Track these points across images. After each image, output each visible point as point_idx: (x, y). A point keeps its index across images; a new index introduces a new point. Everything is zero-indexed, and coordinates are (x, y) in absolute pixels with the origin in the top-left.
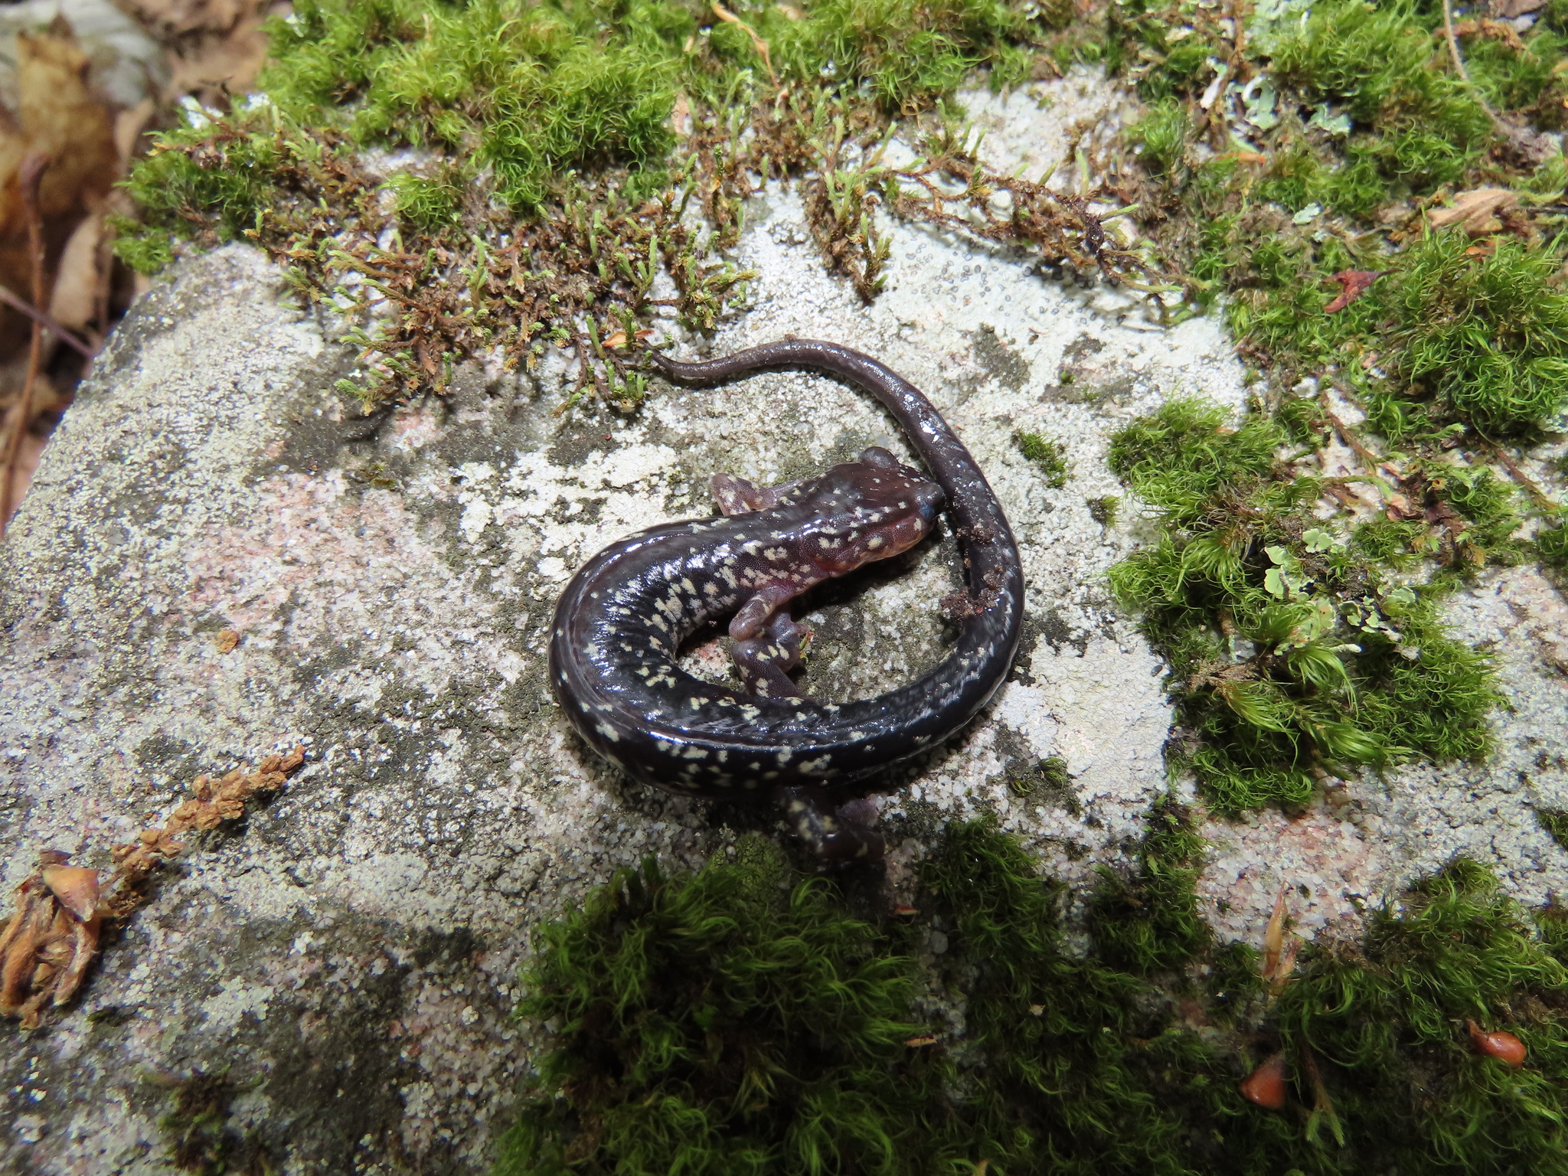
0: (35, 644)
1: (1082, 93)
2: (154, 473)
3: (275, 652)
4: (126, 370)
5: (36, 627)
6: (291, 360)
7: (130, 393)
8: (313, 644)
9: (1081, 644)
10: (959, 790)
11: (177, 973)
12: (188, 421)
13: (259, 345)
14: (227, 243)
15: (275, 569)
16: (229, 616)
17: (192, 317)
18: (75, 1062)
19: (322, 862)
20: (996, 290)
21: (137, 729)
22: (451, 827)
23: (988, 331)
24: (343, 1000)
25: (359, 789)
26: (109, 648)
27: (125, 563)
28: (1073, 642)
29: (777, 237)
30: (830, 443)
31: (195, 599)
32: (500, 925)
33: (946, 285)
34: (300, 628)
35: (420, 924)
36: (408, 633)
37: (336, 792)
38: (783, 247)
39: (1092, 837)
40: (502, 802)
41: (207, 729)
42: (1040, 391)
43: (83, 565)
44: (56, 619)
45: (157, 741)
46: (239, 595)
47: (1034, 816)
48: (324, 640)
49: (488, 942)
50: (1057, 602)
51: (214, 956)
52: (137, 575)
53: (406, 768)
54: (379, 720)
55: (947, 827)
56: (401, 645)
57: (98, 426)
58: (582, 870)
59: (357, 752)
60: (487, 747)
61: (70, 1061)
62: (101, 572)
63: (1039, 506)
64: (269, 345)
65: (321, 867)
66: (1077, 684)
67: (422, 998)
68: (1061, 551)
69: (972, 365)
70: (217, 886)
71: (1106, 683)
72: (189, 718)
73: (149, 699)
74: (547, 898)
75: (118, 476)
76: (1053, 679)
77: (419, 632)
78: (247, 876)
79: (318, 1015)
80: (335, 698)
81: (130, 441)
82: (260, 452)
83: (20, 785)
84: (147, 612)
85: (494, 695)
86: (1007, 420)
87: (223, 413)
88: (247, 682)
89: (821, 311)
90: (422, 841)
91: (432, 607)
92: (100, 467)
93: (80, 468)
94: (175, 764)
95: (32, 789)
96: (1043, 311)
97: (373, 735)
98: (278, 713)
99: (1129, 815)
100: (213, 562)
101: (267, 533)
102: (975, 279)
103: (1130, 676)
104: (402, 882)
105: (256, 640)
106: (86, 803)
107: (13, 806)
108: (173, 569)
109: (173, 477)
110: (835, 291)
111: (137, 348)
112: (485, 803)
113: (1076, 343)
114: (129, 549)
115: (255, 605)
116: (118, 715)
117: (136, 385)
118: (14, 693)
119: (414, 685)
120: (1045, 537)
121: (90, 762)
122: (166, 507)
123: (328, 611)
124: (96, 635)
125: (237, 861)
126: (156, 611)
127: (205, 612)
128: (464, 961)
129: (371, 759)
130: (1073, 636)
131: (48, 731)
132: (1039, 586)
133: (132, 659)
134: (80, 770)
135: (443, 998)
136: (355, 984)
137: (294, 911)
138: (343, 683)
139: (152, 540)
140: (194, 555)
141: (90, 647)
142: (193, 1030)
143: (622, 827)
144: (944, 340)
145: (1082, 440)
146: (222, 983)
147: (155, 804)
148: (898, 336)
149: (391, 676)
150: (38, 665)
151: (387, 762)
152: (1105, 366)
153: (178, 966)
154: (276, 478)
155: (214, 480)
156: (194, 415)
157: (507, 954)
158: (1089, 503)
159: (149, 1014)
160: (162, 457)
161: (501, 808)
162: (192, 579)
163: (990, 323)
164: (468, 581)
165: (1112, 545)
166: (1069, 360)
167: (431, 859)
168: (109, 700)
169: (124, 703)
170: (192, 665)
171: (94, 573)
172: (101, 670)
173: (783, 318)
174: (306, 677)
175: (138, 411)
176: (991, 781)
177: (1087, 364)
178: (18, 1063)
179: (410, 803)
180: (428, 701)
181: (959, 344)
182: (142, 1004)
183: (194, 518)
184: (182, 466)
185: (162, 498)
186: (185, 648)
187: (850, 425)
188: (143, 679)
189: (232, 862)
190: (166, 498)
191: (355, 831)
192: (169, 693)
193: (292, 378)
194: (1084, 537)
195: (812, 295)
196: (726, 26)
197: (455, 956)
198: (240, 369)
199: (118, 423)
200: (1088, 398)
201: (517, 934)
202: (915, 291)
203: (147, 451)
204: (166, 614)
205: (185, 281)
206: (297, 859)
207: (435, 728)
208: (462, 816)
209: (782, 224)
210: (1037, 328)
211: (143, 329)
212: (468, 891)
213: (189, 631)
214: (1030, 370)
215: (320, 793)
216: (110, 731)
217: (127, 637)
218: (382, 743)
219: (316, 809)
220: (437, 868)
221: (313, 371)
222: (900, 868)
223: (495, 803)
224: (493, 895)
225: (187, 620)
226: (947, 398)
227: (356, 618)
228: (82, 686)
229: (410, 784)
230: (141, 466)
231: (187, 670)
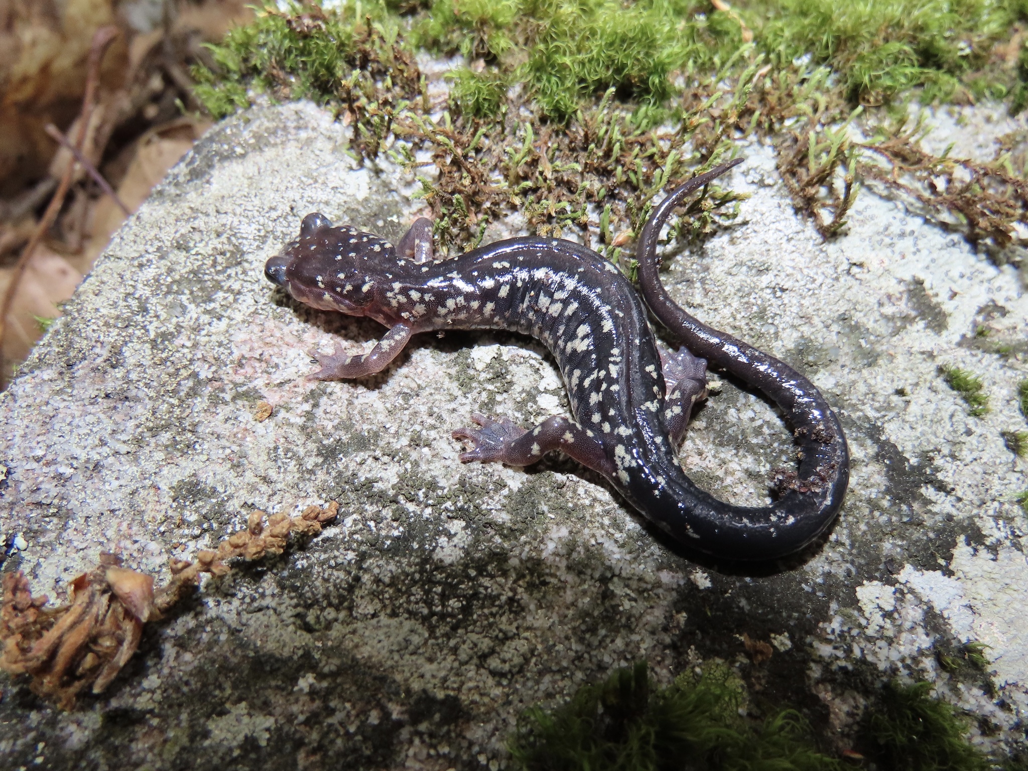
0: (93, 383)
1: (988, 120)
2: (214, 264)
3: (303, 428)
4: (198, 182)
5: (95, 370)
6: (341, 199)
7: (200, 200)
8: (336, 428)
9: (993, 549)
10: (894, 656)
11: (185, 689)
12: (249, 230)
13: (316, 181)
14: (298, 99)
16: (264, 392)
17: (261, 150)
18: (81, 754)
19: (330, 613)
20: (925, 252)
21: (174, 470)
22: (453, 603)
23: (920, 283)
24: (339, 741)
25: (371, 556)
26: (157, 398)
27: (179, 332)
28: (987, 547)
29: (750, 179)
30: (791, 346)
31: (236, 372)
32: (486, 700)
33: (887, 240)
34: (326, 413)
35: (416, 686)
36: (424, 432)
38: (754, 187)
39: (1001, 718)
40: (500, 591)
41: (236, 481)
42: (957, 338)
43: (144, 327)
44: (113, 367)
45: (190, 483)
46: (274, 377)
47: (955, 690)
48: (346, 425)
49: (474, 713)
50: (975, 511)
51: (221, 679)
52: (189, 344)
53: (415, 546)
54: (395, 501)
55: (885, 686)
56: (416, 442)
57: (171, 220)
58: (565, 664)
59: (372, 524)
60: (490, 541)
61: (76, 752)
62: (157, 335)
63: (962, 429)
64: (324, 183)
65: (330, 617)
66: (990, 583)
67: (411, 752)
68: (979, 469)
69: (904, 307)
70: (232, 619)
71: (1015, 587)
72: (223, 470)
73: (188, 447)
74: (530, 684)
75: (183, 263)
76: (970, 576)
77: (433, 434)
78: (259, 614)
79: (314, 752)
80: (354, 475)
81: (197, 236)
83: (63, 498)
84: (195, 375)
85: (496, 498)
86: (931, 355)
87: (279, 229)
88: (276, 448)
89: (789, 240)
90: (425, 611)
91: (445, 416)
92: (167, 253)
93: (150, 250)
94: (206, 506)
95: (74, 504)
96: (962, 276)
97: (387, 513)
98: (302, 478)
100: (256, 345)
102: (908, 242)
104: (404, 644)
105: (288, 415)
106: (120, 524)
107: (54, 515)
108: (220, 344)
109: (229, 271)
110: (800, 227)
111: (211, 166)
112: (486, 588)
113: (987, 306)
114: (186, 321)
115: (286, 387)
116: (160, 456)
117: (206, 195)
118: (69, 419)
119: (428, 477)
120: (966, 454)
121: (129, 490)
122: (220, 295)
123: (350, 403)
124: (147, 385)
125: (253, 599)
126: (202, 376)
127: (243, 384)
128: (452, 727)
129: (383, 533)
130: (988, 542)
131: (97, 457)
132: (960, 494)
133: (177, 411)
134: (119, 495)
135: (429, 756)
136: (352, 729)
137: (300, 652)
138: (361, 464)
139: (206, 318)
140: (240, 336)
141: (141, 394)
142: (197, 744)
143: (603, 632)
144: (883, 282)
145: (994, 383)
146: (228, 706)
147: (182, 537)
148: (848, 272)
149: (408, 466)
150: (93, 401)
151: (398, 538)
152: (1008, 329)
153: (187, 683)
156: (254, 226)
157: (490, 727)
158: (1003, 434)
159: (155, 722)
160: (223, 253)
161: (498, 597)
162: (236, 355)
163: (921, 276)
164: (475, 400)
165: (1022, 472)
166: (980, 319)
167: (432, 630)
168: (153, 441)
169: (167, 447)
170: (228, 425)
171: (152, 335)
172: (149, 415)
173: (755, 240)
174: (329, 454)
175: (207, 215)
176: (921, 652)
177: (995, 324)
178: (26, 745)
179: (417, 576)
180: (440, 492)
181: (896, 289)
182: (151, 711)
183: (243, 307)
184: (240, 263)
185: (218, 286)
186: (224, 411)
187: (806, 335)
188: (184, 429)
189: (247, 600)
190: (222, 287)
191: (363, 592)
192: (206, 446)
193: (340, 213)
194: (998, 461)
195: (780, 226)
196: (722, 14)
197: (445, 721)
198: (297, 198)
199: (188, 220)
200: (998, 351)
201: (501, 711)
202: (863, 240)
203: (211, 246)
204: (210, 380)
205: (258, 123)
206: (308, 607)
207: (444, 516)
208: (464, 596)
209: (755, 169)
210: (956, 289)
211: (217, 153)
212: (462, 664)
213: (228, 397)
214: (949, 320)
215: (336, 553)
216: (150, 467)
217: (175, 392)
218: (394, 520)
219: (330, 567)
220: (436, 638)
221: (358, 211)
222: (842, 716)
223: (494, 590)
224: (482, 671)
225: (227, 388)
226: (883, 328)
227: (375, 413)
228: (131, 424)
229: (417, 560)
230: (204, 258)
231: (225, 429)
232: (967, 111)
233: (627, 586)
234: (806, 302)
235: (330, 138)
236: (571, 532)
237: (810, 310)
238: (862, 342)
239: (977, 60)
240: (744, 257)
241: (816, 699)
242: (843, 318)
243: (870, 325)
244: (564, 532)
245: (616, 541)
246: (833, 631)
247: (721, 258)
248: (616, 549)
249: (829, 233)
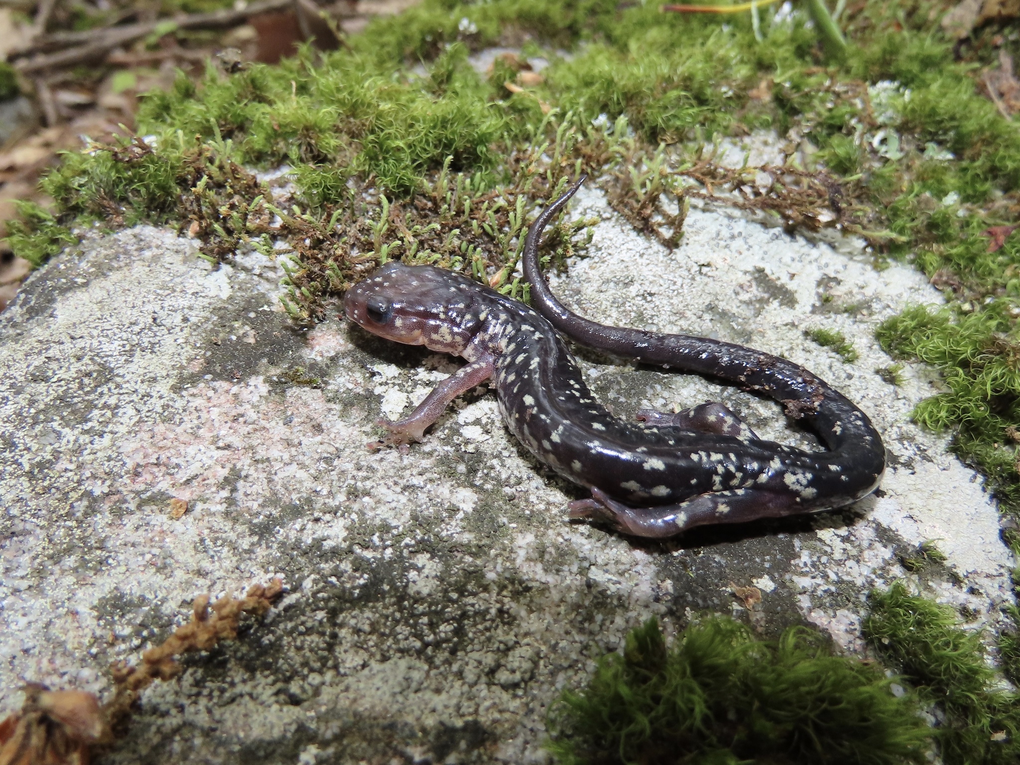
1: (765, 144)
2: (81, 387)
3: (227, 514)
4: (40, 318)
6: (201, 302)
7: (48, 333)
8: (262, 506)
9: (908, 465)
10: (866, 571)
12: (112, 348)
13: (174, 291)
14: (134, 225)
15: (209, 454)
16: (172, 492)
17: (105, 275)
19: (315, 679)
20: (756, 248)
21: (91, 590)
22: (445, 629)
23: (761, 271)
25: (342, 611)
26: (51, 525)
27: (57, 459)
28: (903, 465)
29: (589, 216)
31: (133, 481)
32: (507, 715)
33: (722, 243)
34: (246, 495)
35: (430, 721)
36: (359, 484)
37: (321, 615)
39: (974, 603)
40: (487, 605)
41: (166, 583)
42: (809, 308)
43: (15, 462)
45: (115, 598)
46: (177, 476)
47: (928, 588)
48: (273, 500)
49: (499, 731)
52: (72, 467)
53: (386, 587)
54: (350, 551)
55: (869, 597)
56: (354, 494)
57: (20, 355)
58: (574, 656)
59: (333, 579)
62: (32, 466)
63: (844, 375)
64: (182, 291)
65: (316, 683)
66: (918, 493)
69: (755, 292)
70: (203, 719)
71: (939, 491)
72: (148, 576)
73: (101, 563)
74: (545, 687)
75: (45, 394)
76: (899, 492)
77: (368, 484)
78: (233, 706)
80: (299, 540)
81: (54, 365)
82: (182, 367)
84: (88, 494)
85: (454, 523)
86: (794, 325)
87: (146, 340)
89: (641, 256)
90: (418, 644)
91: (375, 465)
92: (23, 387)
94: (137, 615)
96: (793, 260)
97: (346, 566)
98: (242, 560)
99: (996, 586)
100: (150, 451)
101: (199, 428)
102: (738, 243)
103: (956, 484)
104: (405, 684)
105: (206, 506)
106: (39, 662)
108: (109, 459)
109: (99, 390)
110: (647, 244)
111: (52, 301)
112: (473, 605)
113: (822, 279)
114: (63, 446)
115: (195, 482)
116: (70, 580)
117: (53, 327)
119: (378, 522)
121: (40, 624)
122: (96, 413)
123: (270, 481)
124: (34, 516)
125: (222, 691)
126: (97, 492)
127: (146, 491)
128: (481, 751)
129: (348, 585)
130: (902, 460)
133: (77, 532)
134: (30, 632)
137: (293, 727)
138: (302, 530)
139: (86, 438)
140: (128, 446)
141: (28, 526)
143: (599, 617)
144: (732, 276)
145: (853, 336)
147: (118, 654)
148: (700, 272)
149: (354, 516)
151: (364, 586)
152: (846, 294)
154: (202, 385)
155: (143, 388)
156: (117, 343)
157: (519, 741)
158: (877, 372)
160: (88, 375)
161: (487, 611)
162: (130, 465)
163: (761, 265)
165: (904, 398)
166: (821, 290)
167: (430, 661)
168: (56, 569)
169: (75, 569)
170: (141, 532)
171: (27, 468)
172: (46, 544)
173: (612, 261)
174: (264, 531)
175: (60, 343)
176: (887, 563)
177: (835, 292)
179: (398, 615)
180: (395, 532)
181: (745, 279)
183: (125, 419)
184: (109, 380)
185: (91, 406)
186: (130, 522)
187: (685, 327)
188: (91, 548)
189: (216, 693)
190: (96, 406)
191: (346, 645)
192: (121, 557)
193: (208, 314)
194: (882, 394)
195: (631, 245)
196: (519, 94)
197: (472, 745)
198: (157, 309)
199: (40, 353)
200: (846, 311)
201: (526, 721)
202: (703, 246)
203: (73, 370)
204: (107, 495)
205: (94, 253)
206: (288, 680)
207: (406, 553)
208: (453, 619)
209: (591, 208)
210: (793, 272)
211: (54, 288)
212: (471, 686)
213: (132, 506)
214: (797, 296)
215: (303, 618)
216: (62, 593)
217: (70, 515)
218: (355, 570)
219: (301, 634)
220: (437, 668)
221: (225, 308)
222: (842, 634)
223: (480, 606)
224: (494, 688)
225: (128, 498)
226: (748, 312)
227: (301, 482)
228: (25, 559)
229: (393, 600)
230: (68, 382)
231: (139, 536)
232: (747, 140)
233: (607, 571)
234: (675, 301)
235: (177, 252)
236: (536, 536)
237: (681, 306)
238: (733, 324)
239: (740, 99)
240: (608, 275)
241: (814, 626)
242: (711, 308)
243: (735, 310)
244: (530, 538)
245: (582, 534)
246: (805, 564)
247: (588, 280)
248: (584, 541)
249: (672, 244)
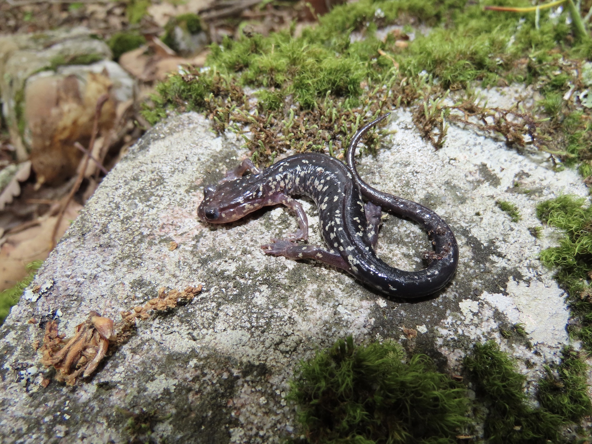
0: (94, 241)
1: (517, 92)
2: (150, 185)
4: (143, 151)
5: (95, 235)
6: (209, 152)
7: (144, 158)
8: (207, 251)
9: (528, 282)
10: (479, 332)
11: (136, 371)
12: (166, 169)
13: (197, 145)
14: (189, 111)
15: (194, 223)
16: (174, 238)
17: (172, 134)
18: (86, 404)
19: (204, 331)
20: (487, 152)
21: (131, 275)
22: (262, 321)
23: (484, 165)
24: (209, 388)
25: (223, 304)
26: (124, 245)
27: (134, 216)
28: (524, 281)
29: (401, 126)
30: (423, 197)
31: (161, 231)
32: (279, 364)
33: (468, 148)
34: (203, 244)
35: (245, 360)
36: (248, 248)
37: (214, 304)
38: (403, 130)
39: (535, 359)
40: (284, 314)
41: (161, 278)
42: (506, 189)
43: (118, 215)
44: (104, 233)
45: (139, 280)
46: (178, 231)
47: (511, 347)
48: (212, 249)
49: (273, 371)
50: (517, 265)
51: (153, 365)
52: (139, 220)
53: (244, 297)
54: (234, 278)
55: (475, 346)
56: (245, 252)
57: (131, 168)
58: (316, 344)
59: (224, 290)
60: (279, 292)
61: (84, 403)
62: (124, 218)
63: (508, 228)
64: (201, 146)
65: (204, 333)
66: (527, 297)
67: (243, 390)
68: (517, 245)
69: (478, 176)
70: (158, 338)
71: (539, 298)
72: (154, 273)
73: (138, 264)
74: (300, 356)
75: (136, 186)
76: (517, 295)
77: (252, 248)
78: (171, 335)
79: (197, 393)
80: (216, 269)
81: (142, 174)
82: (193, 182)
83: (79, 292)
84: (141, 233)
85: (283, 273)
86: (492, 197)
87: (181, 167)
88: (179, 262)
89: (419, 151)
90: (249, 326)
91: (258, 240)
92: (129, 182)
93: (121, 181)
94: (145, 290)
95: (84, 294)
96: (506, 161)
97: (231, 284)
98: (191, 274)
99: (552, 353)
100: (170, 218)
101: (192, 210)
102: (478, 148)
103: (550, 296)
104: (239, 341)
105: (184, 247)
106: (106, 301)
107: (75, 300)
108: (153, 219)
109: (157, 187)
110: (424, 145)
111: (149, 144)
112: (277, 313)
113: (519, 173)
114: (137, 211)
115: (185, 235)
116: (125, 269)
117: (147, 156)
118: (82, 258)
119: (250, 267)
120: (511, 240)
121: (110, 286)
122: (153, 198)
123: (214, 240)
124: (119, 240)
125: (168, 328)
126: (145, 234)
127: (164, 236)
128: (263, 377)
129: (229, 293)
130: (524, 278)
131: (95, 273)
132: (509, 258)
133: (133, 249)
134: (105, 288)
135: (252, 392)
136: (215, 382)
137: (190, 350)
138: (219, 265)
139: (146, 209)
140: (162, 215)
141: (116, 244)
142: (141, 394)
143: (334, 329)
144: (467, 166)
145: (524, 207)
146: (156, 376)
147: (135, 304)
148: (449, 163)
149: (241, 263)
150: (94, 249)
151: (236, 295)
152: (531, 183)
153: (136, 369)
154: (198, 191)
155: (174, 189)
156: (169, 167)
157: (281, 377)
158: (529, 229)
159: (121, 387)
160: (154, 180)
161: (284, 316)
162: (161, 223)
163: (485, 162)
164: (273, 233)
165: (539, 245)
166: (516, 179)
167: (252, 334)
168: (121, 264)
169: (128, 265)
170: (157, 254)
171: (122, 218)
172: (120, 253)
173: (404, 152)
174: (204, 262)
175: (147, 164)
176: (493, 330)
177: (523, 181)
178: (60, 402)
179: (245, 311)
180: (255, 273)
181: (473, 169)
182: (119, 382)
183: (164, 203)
184: (162, 184)
185: (152, 194)
186: (154, 248)
187: (430, 192)
188: (136, 257)
189: (166, 329)
190: (154, 195)
191: (220, 320)
192: (146, 263)
193: (209, 158)
194: (527, 241)
195: (415, 145)
196: (383, 56)
197: (259, 374)
198: (189, 153)
199: (138, 168)
200: (525, 193)
201: (286, 369)
202: (455, 148)
203: (149, 177)
204: (149, 235)
205: (171, 123)
206: (194, 329)
207: (258, 283)
208: (267, 317)
209: (403, 122)
210: (503, 167)
211: (152, 138)
212: (266, 349)
213: (157, 242)
214: (501, 181)
215: (207, 304)
216: (121, 275)
217: (132, 241)
218: (234, 287)
219: (204, 311)
220: (254, 337)
221: (217, 156)
222: (454, 361)
223: (281, 314)
224: (277, 351)
225: (156, 238)
226: (468, 187)
227: (226, 243)
228: (111, 257)
229: (245, 304)
230: (146, 183)
231: (155, 256)
232: (506, 89)
233: (346, 309)
234: (428, 177)
235: (203, 126)
236: (318, 286)
237: (431, 180)
238: (458, 193)
239: (507, 66)
240: (398, 160)
241: (440, 354)
242: (447, 183)
243: (461, 185)
244: (315, 286)
245: (340, 289)
246: (448, 323)
247: (387, 161)
248: (340, 292)
249: (438, 146)
